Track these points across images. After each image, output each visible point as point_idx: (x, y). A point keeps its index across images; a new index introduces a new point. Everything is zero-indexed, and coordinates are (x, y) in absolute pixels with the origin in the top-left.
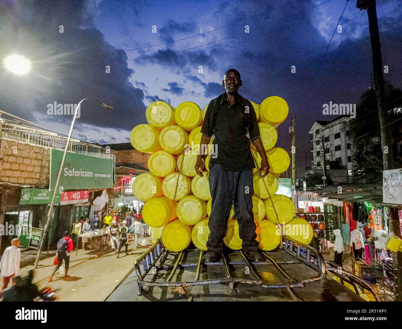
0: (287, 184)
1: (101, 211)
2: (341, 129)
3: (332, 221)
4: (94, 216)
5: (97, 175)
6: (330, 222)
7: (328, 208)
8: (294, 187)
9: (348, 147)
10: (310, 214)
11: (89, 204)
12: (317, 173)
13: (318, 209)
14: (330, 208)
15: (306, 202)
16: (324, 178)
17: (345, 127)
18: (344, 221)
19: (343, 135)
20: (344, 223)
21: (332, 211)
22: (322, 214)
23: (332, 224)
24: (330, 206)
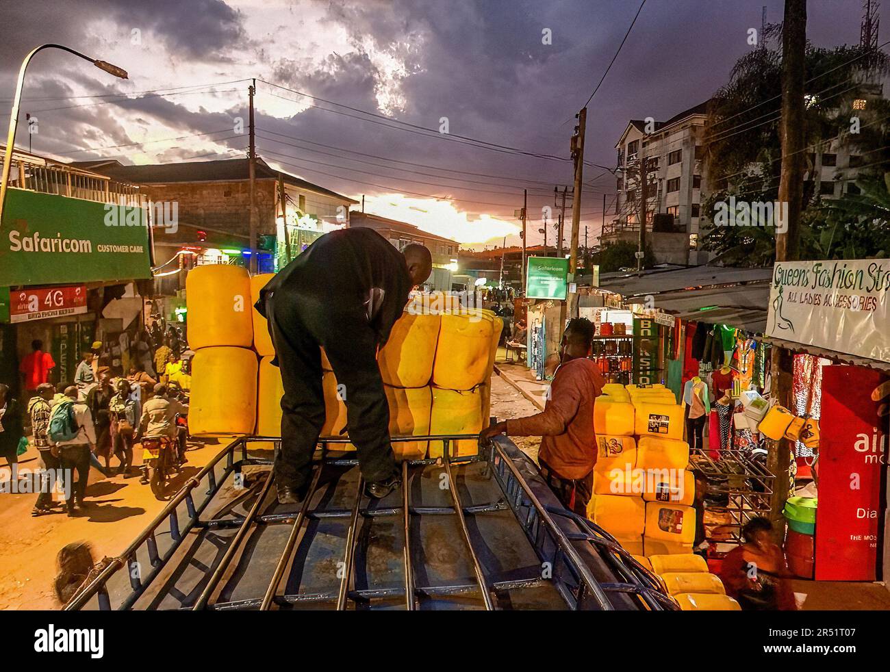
0: (557, 269)
1: (125, 332)
2: (685, 142)
3: (647, 354)
4: (109, 344)
5: (105, 249)
6: (644, 356)
7: (642, 327)
8: (571, 276)
9: (696, 182)
10: (602, 340)
11: (93, 316)
12: (625, 241)
13: (620, 329)
14: (647, 326)
15: (596, 309)
16: (640, 254)
17: (693, 139)
18: (674, 353)
19: (687, 155)
20: (673, 357)
21: (649, 334)
22: (628, 340)
23: (648, 361)
24: (647, 323)
